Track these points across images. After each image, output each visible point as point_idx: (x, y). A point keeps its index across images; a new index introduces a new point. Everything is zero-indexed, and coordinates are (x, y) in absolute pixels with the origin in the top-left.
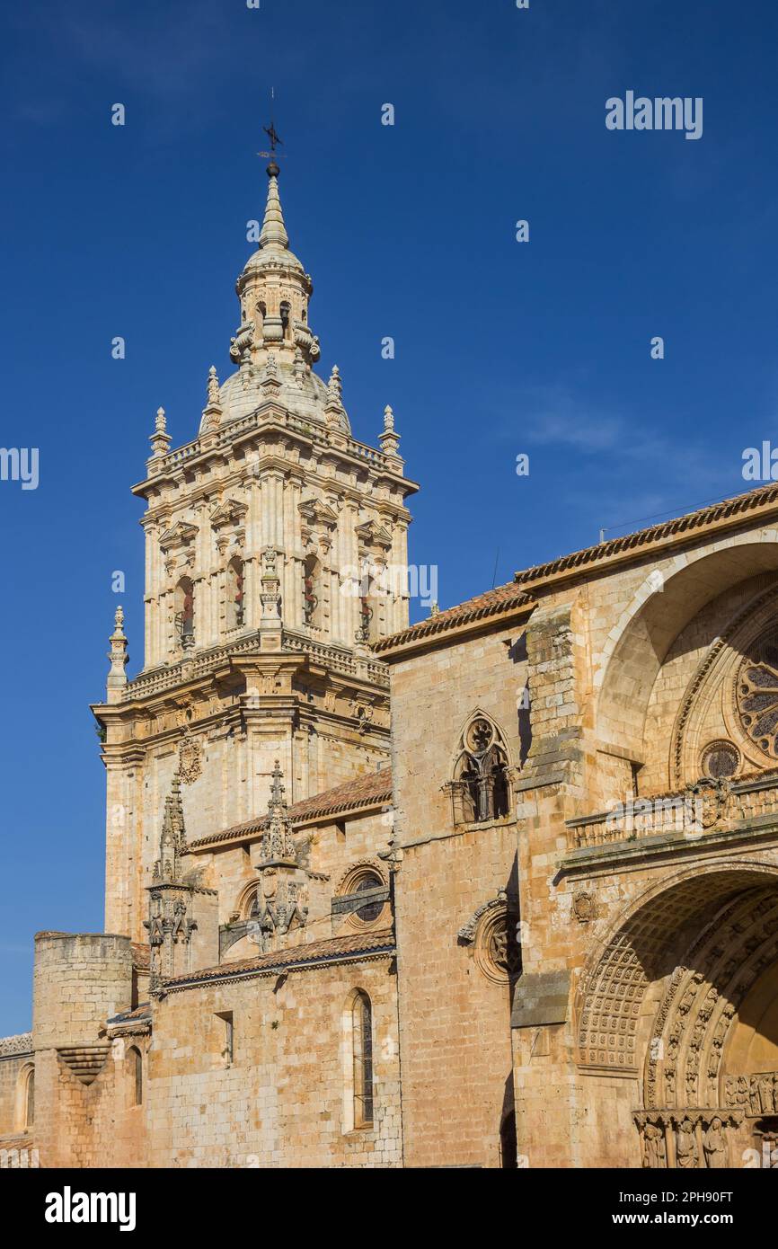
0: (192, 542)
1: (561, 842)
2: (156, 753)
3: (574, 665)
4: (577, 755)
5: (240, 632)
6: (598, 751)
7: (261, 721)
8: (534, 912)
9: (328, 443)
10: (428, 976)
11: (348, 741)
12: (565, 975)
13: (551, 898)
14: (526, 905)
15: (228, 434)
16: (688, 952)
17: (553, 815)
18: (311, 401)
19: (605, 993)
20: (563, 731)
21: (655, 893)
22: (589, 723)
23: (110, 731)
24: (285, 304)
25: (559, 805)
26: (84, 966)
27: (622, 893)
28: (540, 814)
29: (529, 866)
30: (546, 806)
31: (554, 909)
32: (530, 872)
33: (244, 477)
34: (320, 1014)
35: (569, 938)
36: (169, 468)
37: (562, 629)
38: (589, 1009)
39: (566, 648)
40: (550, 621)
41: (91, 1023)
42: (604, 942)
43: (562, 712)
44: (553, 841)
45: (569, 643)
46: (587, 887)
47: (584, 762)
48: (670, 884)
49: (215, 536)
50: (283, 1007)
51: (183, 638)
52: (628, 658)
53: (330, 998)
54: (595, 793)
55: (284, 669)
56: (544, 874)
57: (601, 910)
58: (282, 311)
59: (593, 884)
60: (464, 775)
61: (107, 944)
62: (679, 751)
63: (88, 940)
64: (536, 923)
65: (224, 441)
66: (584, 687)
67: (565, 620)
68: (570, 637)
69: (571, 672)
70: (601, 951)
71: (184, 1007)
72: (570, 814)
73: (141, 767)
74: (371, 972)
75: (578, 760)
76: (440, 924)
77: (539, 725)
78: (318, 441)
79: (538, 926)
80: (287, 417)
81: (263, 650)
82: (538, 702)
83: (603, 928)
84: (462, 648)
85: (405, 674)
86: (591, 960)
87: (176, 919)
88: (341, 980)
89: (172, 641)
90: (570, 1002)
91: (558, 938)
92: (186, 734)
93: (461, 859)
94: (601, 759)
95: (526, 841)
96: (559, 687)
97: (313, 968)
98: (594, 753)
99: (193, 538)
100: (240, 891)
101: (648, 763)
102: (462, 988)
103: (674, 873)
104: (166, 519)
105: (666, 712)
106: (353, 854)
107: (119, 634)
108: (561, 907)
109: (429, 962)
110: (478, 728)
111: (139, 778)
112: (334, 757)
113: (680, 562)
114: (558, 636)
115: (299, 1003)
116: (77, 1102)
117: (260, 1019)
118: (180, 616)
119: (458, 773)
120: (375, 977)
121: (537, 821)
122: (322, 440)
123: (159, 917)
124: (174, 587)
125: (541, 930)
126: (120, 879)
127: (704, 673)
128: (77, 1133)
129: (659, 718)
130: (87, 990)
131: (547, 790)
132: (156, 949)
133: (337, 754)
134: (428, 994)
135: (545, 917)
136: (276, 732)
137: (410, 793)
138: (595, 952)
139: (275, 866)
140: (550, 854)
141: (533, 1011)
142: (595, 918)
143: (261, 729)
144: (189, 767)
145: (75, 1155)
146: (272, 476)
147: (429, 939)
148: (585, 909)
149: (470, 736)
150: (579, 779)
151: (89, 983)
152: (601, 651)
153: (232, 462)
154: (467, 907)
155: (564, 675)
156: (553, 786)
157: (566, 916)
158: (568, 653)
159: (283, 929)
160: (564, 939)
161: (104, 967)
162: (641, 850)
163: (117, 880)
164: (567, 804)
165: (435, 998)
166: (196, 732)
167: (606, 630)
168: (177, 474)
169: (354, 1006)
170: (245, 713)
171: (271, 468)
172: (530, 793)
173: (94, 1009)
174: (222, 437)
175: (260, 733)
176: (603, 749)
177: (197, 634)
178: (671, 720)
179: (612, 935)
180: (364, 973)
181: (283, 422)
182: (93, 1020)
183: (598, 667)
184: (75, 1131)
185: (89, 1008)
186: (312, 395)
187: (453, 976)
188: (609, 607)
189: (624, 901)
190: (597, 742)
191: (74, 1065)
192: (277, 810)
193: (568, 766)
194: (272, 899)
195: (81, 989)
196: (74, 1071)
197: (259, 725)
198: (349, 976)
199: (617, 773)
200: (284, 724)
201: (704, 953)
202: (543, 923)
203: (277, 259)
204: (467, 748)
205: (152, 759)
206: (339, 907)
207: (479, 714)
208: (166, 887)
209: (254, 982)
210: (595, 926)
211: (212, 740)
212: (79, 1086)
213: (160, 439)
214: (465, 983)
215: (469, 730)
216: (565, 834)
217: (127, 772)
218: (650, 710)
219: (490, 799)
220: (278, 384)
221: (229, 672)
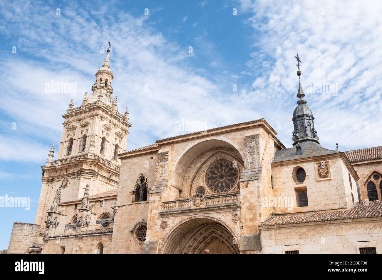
0: (75, 130)
1: (160, 207)
2: (56, 180)
3: (168, 164)
4: (166, 186)
5: (83, 153)
6: (172, 186)
7: (85, 175)
8: (151, 225)
9: (112, 112)
10: (120, 241)
11: (106, 183)
12: (157, 242)
13: (156, 222)
14: (149, 223)
15: (88, 106)
16: (189, 239)
17: (159, 200)
18: (110, 102)
19: (167, 248)
20: (164, 180)
21: (183, 222)
22: (170, 179)
23: (45, 173)
24: (107, 80)
25: (160, 198)
26: (26, 232)
27: (174, 222)
28: (156, 200)
29: (151, 213)
30: (157, 198)
31: (156, 225)
32: (151, 214)
33: (90, 117)
34: (89, 249)
35: (159, 233)
36: (72, 112)
37: (166, 155)
38: (162, 252)
39: (167, 160)
40: (163, 153)
41: (25, 248)
42: (168, 234)
43: (164, 175)
44: (158, 207)
45: (167, 158)
46: (165, 219)
47: (168, 188)
48: (187, 220)
49: (81, 129)
50: (79, 246)
51: (68, 153)
52: (182, 164)
53: (93, 245)
54: (170, 196)
55: (93, 163)
56: (155, 215)
57: (168, 226)
58: (106, 81)
59: (167, 219)
60: (136, 189)
61: (34, 227)
62: (191, 188)
63: (29, 225)
64: (151, 228)
65: (87, 108)
66: (170, 170)
67: (167, 153)
68: (168, 157)
69: (167, 165)
70: (167, 236)
71: (52, 244)
72: (163, 201)
73: (52, 183)
74: (104, 238)
75: (167, 187)
76: (125, 227)
77: (158, 178)
78: (110, 111)
79: (151, 229)
80: (103, 104)
81: (88, 158)
82: (158, 172)
83: (168, 231)
84: (140, 158)
85: (125, 163)
86: (164, 239)
87: (54, 222)
88: (96, 240)
89: (66, 153)
90: (157, 249)
91: (156, 232)
92: (65, 176)
93: (133, 210)
94: (172, 188)
95: (151, 206)
96: (164, 169)
97: (90, 236)
98: (170, 186)
100: (72, 217)
101: (183, 191)
102: (128, 244)
103: (188, 217)
104: (69, 124)
105: (189, 178)
106: (104, 209)
107: (52, 150)
108: (158, 224)
109: (121, 237)
110: (141, 178)
111: (51, 186)
112: (102, 186)
113: (197, 142)
114: (165, 156)
115: (84, 245)
117: (73, 249)
118: (69, 147)
119: (135, 188)
120: (106, 240)
121: (154, 202)
122: (111, 111)
123: (49, 220)
124: (68, 140)
125: (152, 230)
126: (41, 211)
127: (199, 170)
129: (187, 180)
130: (26, 239)
131: (158, 194)
132: (47, 229)
133: (103, 186)
134: (119, 245)
135: (153, 227)
137: (122, 192)
138: (165, 237)
139: (83, 210)
140: (157, 210)
141: (147, 251)
142: (167, 228)
143: (85, 177)
144: (64, 184)
146: (97, 117)
147: (122, 231)
148: (164, 225)
149: (139, 179)
150: (166, 192)
151: (27, 237)
152: (175, 161)
153: (88, 113)
154: (133, 223)
155: (165, 166)
156: (160, 193)
157: (159, 227)
158: (167, 161)
159: (83, 226)
160: (158, 233)
161: (32, 233)
162: (180, 211)
163: (40, 212)
164: (163, 198)
165: (121, 247)
166: (68, 176)
167: (177, 156)
168: (74, 114)
169: (99, 247)
170: (81, 172)
171: (98, 115)
172: (154, 194)
173: (27, 244)
174: (86, 107)
175: (84, 178)
176: (173, 185)
177: (72, 152)
178: (190, 180)
179: (170, 232)
180: (103, 239)
181: (102, 105)
183: (174, 165)
185: (25, 243)
186: (110, 101)
187: (126, 241)
188: (178, 151)
189: (174, 224)
190: (171, 183)
192: (86, 195)
193: (164, 188)
194: (81, 218)
195: (24, 238)
197: (84, 176)
198: (98, 239)
199: (175, 192)
200: (91, 176)
201: (193, 239)
202: (153, 228)
203: (106, 70)
204: (138, 183)
205: (55, 182)
206: (98, 222)
207: (142, 174)
208: (53, 213)
209: (73, 239)
210: (166, 230)
211: (71, 178)
213: (71, 105)
214: (130, 243)
215: (139, 178)
216: (161, 205)
217: (48, 184)
218: (185, 177)
219: (142, 197)
220: (102, 97)
221: (79, 162)
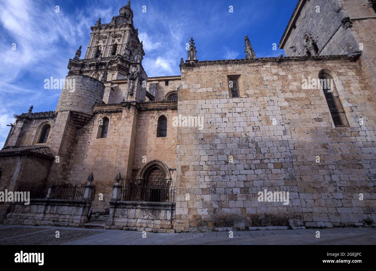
23: (72, 67)
26: (90, 87)
33: (122, 31)
34: (303, 78)
36: (101, 26)
41: (88, 106)
49: (111, 39)
51: (96, 56)
53: (308, 72)
74: (331, 64)
88: (313, 66)
97: (296, 60)
104: (98, 34)
106: (171, 88)
115: (287, 73)
116: (73, 134)
120: (335, 66)
123: (135, 72)
128: (70, 145)
130: (89, 95)
132: (132, 81)
145: (68, 153)
151: (90, 93)
153: (119, 28)
168: (104, 27)
173: (90, 102)
184: (69, 144)
191: (76, 119)
195: (86, 94)
196: (75, 122)
198: (318, 65)
209: (255, 64)
212: (74, 128)
213: (99, 22)
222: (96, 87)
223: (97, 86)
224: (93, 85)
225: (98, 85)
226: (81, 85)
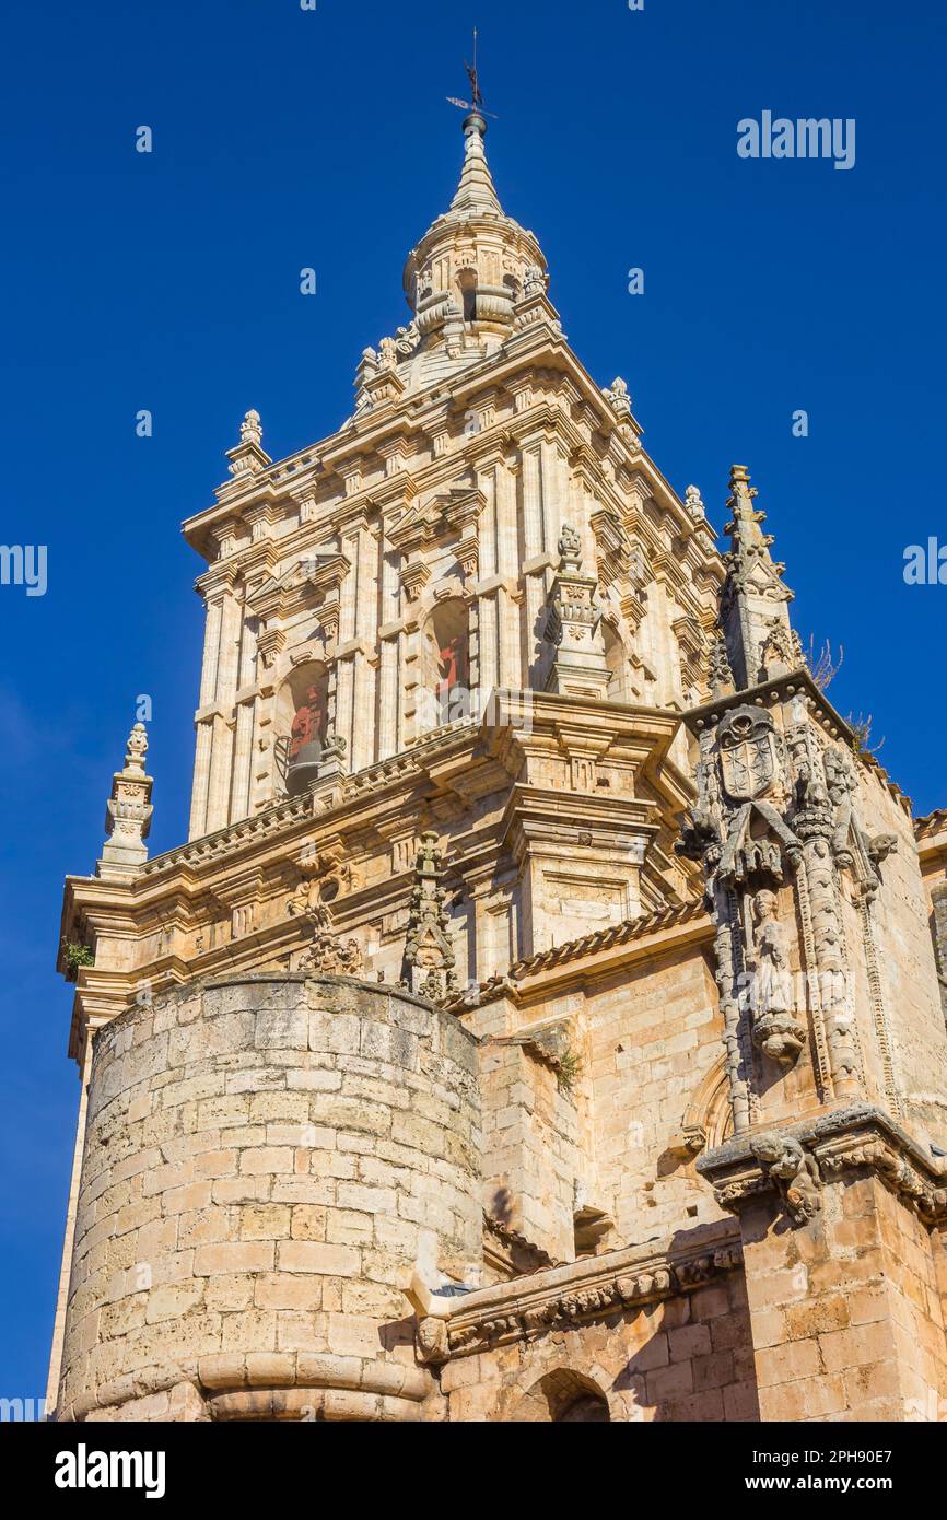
0: (330, 594)
7: (564, 850)
23: (104, 944)
26: (331, 1080)
41: (358, 1288)
49: (393, 574)
55: (618, 750)
61: (413, 1027)
92: (319, 930)
99: (335, 583)
104: (265, 567)
107: (135, 771)
124: (276, 684)
130: (343, 1167)
136: (600, 882)
143: (565, 868)
146: (549, 442)
151: (349, 1141)
153: (442, 438)
161: (402, 1100)
166: (346, 925)
173: (367, 1238)
175: (560, 876)
182: (364, 1278)
185: (348, 1230)
195: (319, 1160)
197: (560, 858)
213: (251, 452)
221: (468, 759)
222: (388, 1072)
223: (402, 1057)
224: (360, 1053)
225: (402, 1037)
226: (250, 1080)
